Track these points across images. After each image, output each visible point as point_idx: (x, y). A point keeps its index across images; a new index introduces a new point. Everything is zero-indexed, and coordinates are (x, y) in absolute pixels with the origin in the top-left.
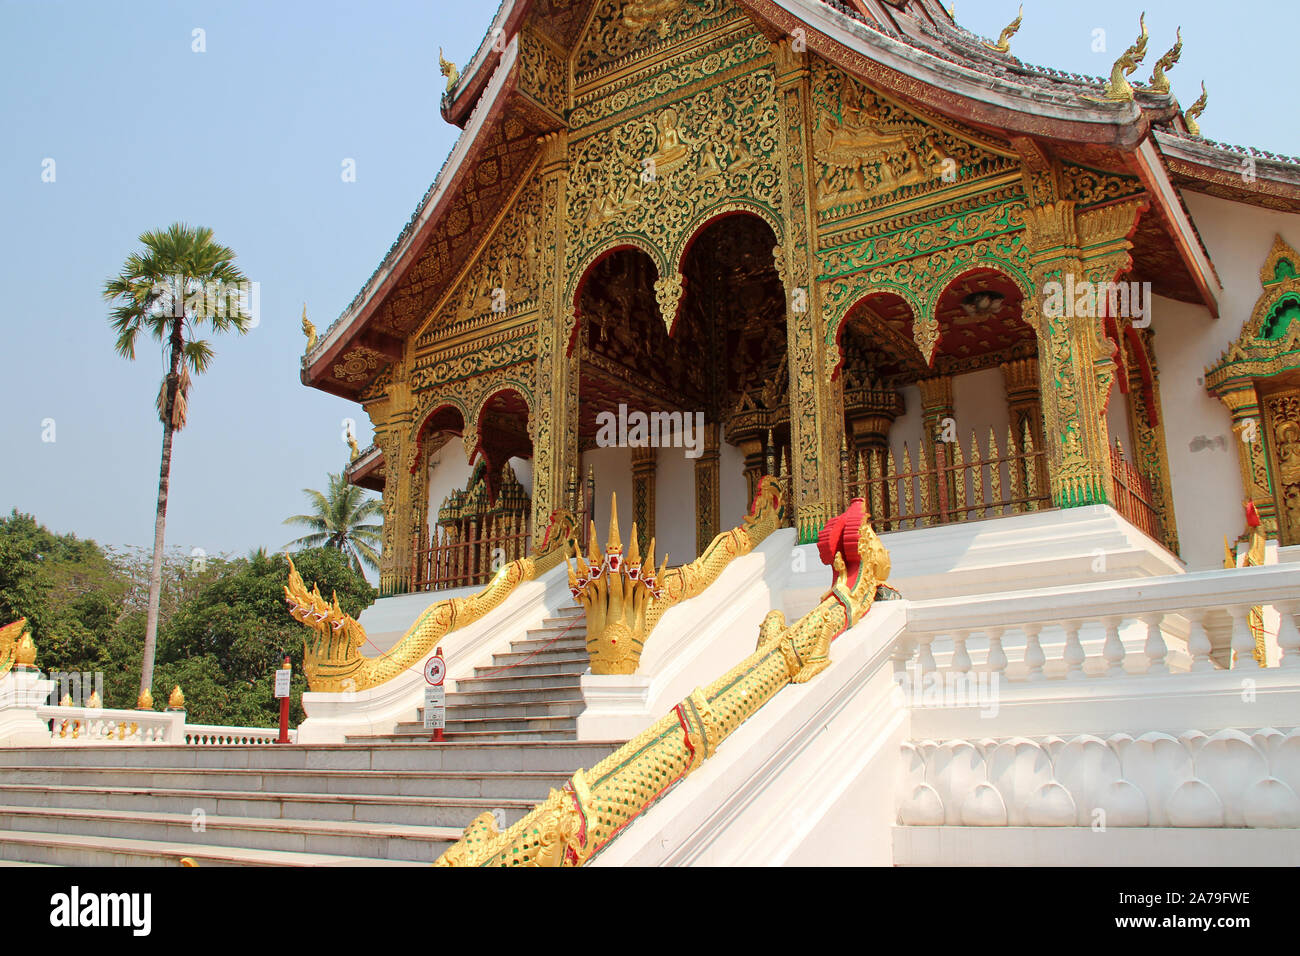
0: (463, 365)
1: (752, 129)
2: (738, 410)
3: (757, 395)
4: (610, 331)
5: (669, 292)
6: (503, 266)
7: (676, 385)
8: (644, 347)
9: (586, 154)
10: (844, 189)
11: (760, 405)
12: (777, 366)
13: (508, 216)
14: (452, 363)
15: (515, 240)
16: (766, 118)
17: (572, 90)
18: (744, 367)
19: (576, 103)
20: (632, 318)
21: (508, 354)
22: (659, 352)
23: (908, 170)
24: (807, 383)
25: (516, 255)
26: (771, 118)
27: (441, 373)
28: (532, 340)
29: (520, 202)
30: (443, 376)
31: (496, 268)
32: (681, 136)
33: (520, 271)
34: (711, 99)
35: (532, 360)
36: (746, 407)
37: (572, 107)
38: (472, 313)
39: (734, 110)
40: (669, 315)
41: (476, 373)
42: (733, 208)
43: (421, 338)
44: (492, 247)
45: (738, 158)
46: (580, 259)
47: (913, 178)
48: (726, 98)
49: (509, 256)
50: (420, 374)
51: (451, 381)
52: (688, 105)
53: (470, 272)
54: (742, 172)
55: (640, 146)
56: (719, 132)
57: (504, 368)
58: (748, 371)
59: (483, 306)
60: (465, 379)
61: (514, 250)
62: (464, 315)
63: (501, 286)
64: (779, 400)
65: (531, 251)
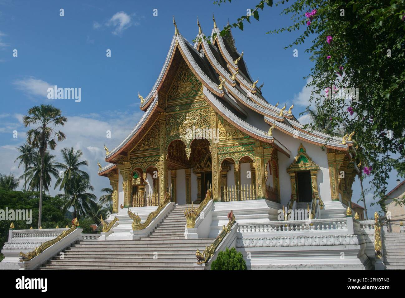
0: (142, 160)
1: (206, 120)
2: (196, 167)
3: (200, 164)
4: (172, 153)
5: (188, 151)
6: (151, 139)
7: (183, 161)
8: (178, 155)
9: (170, 118)
11: (201, 167)
12: (204, 158)
13: (152, 128)
14: (140, 159)
15: (154, 134)
16: (208, 119)
17: (166, 103)
18: (196, 156)
19: (167, 106)
20: (176, 149)
21: (153, 159)
22: (180, 155)
25: (154, 137)
26: (209, 119)
27: (137, 161)
28: (158, 157)
29: (154, 126)
30: (137, 162)
31: (149, 139)
32: (191, 119)
33: (155, 141)
34: (197, 112)
35: (159, 161)
36: (198, 167)
37: (167, 107)
39: (202, 116)
40: (188, 156)
41: (145, 162)
43: (131, 152)
44: (148, 135)
46: (169, 141)
48: (200, 113)
50: (132, 160)
51: (139, 163)
52: (192, 113)
53: (143, 139)
55: (182, 119)
56: (199, 120)
57: (152, 162)
59: (147, 147)
60: (143, 163)
61: (153, 136)
62: (142, 149)
63: (150, 144)
64: (205, 166)
65: (157, 137)
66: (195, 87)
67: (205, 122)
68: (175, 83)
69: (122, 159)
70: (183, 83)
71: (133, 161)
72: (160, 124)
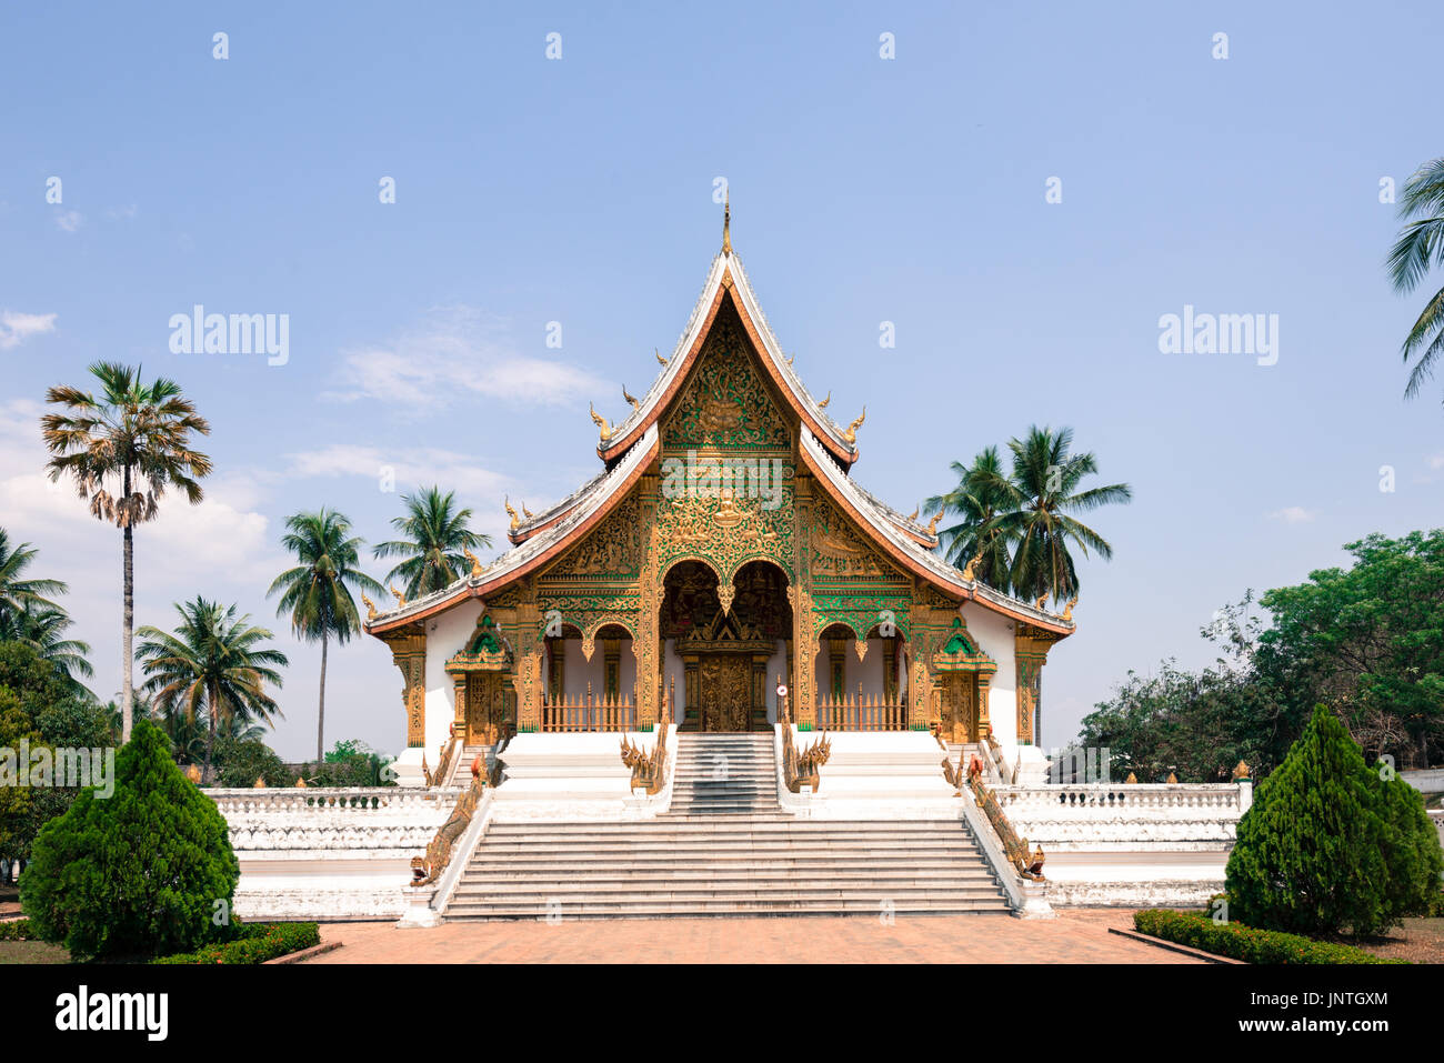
0: (581, 602)
1: (780, 519)
2: (691, 638)
3: (701, 632)
5: (726, 595)
6: (610, 547)
10: (827, 567)
11: (703, 638)
12: (714, 616)
14: (573, 600)
15: (618, 533)
16: (787, 515)
21: (616, 604)
23: (859, 568)
24: (805, 658)
25: (619, 544)
26: (790, 516)
27: (562, 603)
28: (635, 600)
30: (565, 605)
31: (604, 548)
32: (737, 508)
35: (635, 611)
36: (695, 638)
38: (584, 571)
40: (726, 607)
41: (593, 610)
42: (766, 559)
43: (543, 576)
44: (599, 533)
45: (769, 532)
46: (667, 560)
47: (860, 573)
49: (614, 543)
50: (545, 600)
51: (572, 610)
54: (773, 541)
55: (710, 504)
57: (614, 611)
58: (684, 613)
59: (595, 568)
60: (581, 611)
61: (618, 540)
62: (579, 571)
63: (608, 560)
64: (715, 638)
65: (631, 544)
66: (750, 420)
67: (778, 522)
68: (689, 397)
69: (510, 594)
70: (715, 403)
71: (549, 604)
72: (638, 508)
